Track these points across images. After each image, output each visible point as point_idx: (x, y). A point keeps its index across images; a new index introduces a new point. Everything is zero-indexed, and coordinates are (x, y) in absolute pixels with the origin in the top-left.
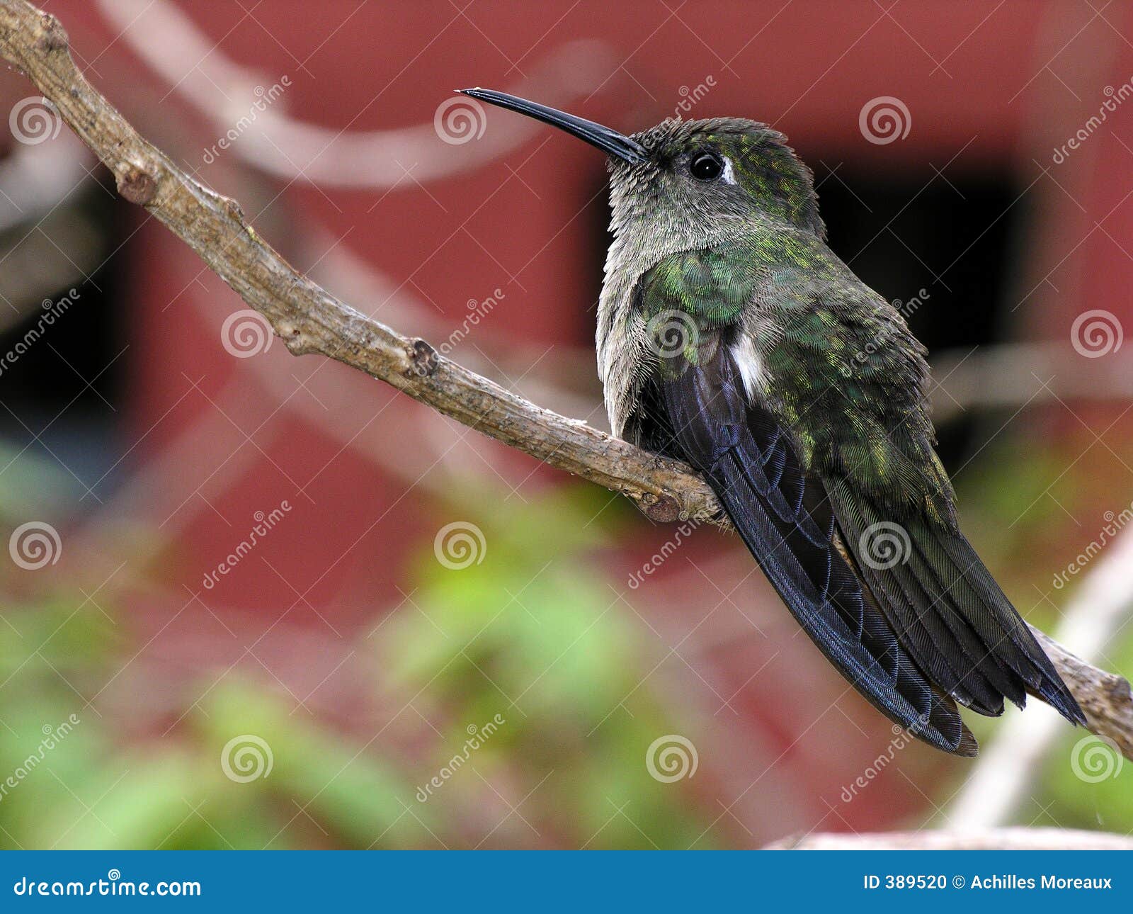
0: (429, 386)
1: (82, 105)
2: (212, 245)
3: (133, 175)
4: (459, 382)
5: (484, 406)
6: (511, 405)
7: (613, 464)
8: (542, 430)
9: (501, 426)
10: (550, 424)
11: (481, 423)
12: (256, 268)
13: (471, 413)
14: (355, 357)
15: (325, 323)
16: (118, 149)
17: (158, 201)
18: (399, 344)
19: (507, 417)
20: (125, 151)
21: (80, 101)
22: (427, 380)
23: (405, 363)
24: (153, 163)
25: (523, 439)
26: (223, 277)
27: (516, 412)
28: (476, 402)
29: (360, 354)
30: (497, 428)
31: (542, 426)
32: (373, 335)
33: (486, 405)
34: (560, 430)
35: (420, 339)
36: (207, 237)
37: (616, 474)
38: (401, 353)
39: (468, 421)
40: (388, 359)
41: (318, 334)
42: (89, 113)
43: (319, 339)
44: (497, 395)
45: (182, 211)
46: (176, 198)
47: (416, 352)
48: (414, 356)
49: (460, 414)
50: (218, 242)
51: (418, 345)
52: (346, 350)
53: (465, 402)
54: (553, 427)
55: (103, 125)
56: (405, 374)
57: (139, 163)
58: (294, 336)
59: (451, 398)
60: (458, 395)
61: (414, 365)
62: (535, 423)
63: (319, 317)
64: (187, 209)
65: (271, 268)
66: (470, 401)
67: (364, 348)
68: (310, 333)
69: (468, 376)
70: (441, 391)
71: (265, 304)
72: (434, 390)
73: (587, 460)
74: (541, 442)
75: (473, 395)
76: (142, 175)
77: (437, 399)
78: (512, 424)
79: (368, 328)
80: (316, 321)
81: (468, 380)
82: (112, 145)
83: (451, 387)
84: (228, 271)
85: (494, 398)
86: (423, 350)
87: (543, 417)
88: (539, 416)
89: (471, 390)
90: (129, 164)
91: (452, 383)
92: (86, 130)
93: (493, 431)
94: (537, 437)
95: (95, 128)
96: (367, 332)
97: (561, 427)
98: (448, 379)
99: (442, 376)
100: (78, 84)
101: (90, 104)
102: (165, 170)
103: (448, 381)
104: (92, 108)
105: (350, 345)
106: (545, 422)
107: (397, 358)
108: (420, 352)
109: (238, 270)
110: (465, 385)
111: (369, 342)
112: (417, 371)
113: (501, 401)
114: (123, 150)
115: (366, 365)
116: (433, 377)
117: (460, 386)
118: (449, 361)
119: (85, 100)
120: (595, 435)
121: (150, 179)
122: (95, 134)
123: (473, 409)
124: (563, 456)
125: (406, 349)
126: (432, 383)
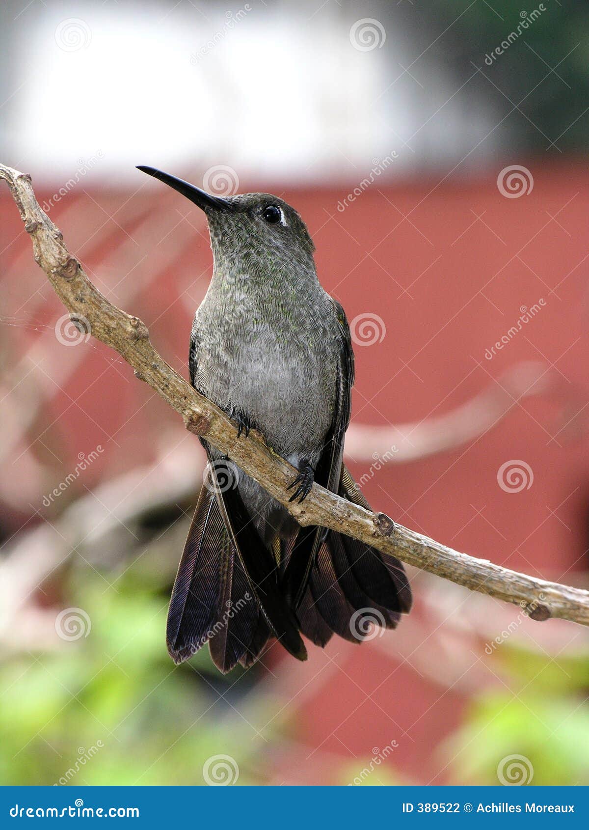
0: (389, 542)
1: (160, 374)
2: (247, 460)
3: (195, 417)
4: (407, 539)
5: (424, 554)
6: (441, 552)
7: (507, 587)
8: (461, 567)
9: (435, 566)
10: (466, 563)
11: (423, 565)
12: (275, 473)
13: (416, 558)
14: (340, 526)
15: (321, 506)
16: (184, 401)
17: (212, 433)
18: (369, 517)
19: (439, 560)
20: (189, 402)
21: (158, 372)
22: (387, 539)
23: (373, 529)
24: (207, 409)
25: (450, 573)
26: (255, 479)
27: (445, 556)
28: (419, 551)
29: (344, 524)
30: (433, 566)
31: (461, 564)
32: (352, 512)
33: (425, 553)
34: (473, 566)
35: (382, 513)
36: (244, 455)
37: (509, 593)
38: (369, 522)
39: (414, 563)
40: (362, 526)
41: (317, 513)
42: (164, 379)
43: (317, 516)
44: (432, 547)
45: (227, 439)
46: (223, 431)
47: (379, 522)
48: (378, 524)
49: (409, 559)
50: (251, 457)
51: (380, 517)
52: (335, 522)
53: (411, 552)
54: (468, 565)
55: (174, 386)
56: (374, 535)
57: (198, 410)
58: (301, 515)
59: (402, 549)
60: (407, 547)
61: (378, 530)
62: (457, 563)
63: (317, 502)
64: (230, 438)
65: (286, 473)
66: (415, 551)
67: (346, 520)
68: (312, 512)
69: (413, 535)
70: (396, 545)
71: (282, 495)
72: (392, 545)
73: (490, 585)
74: (461, 575)
75: (417, 547)
76: (200, 417)
77: (394, 550)
78: (442, 564)
79: (348, 508)
80: (315, 505)
81: (413, 537)
82: (180, 399)
83: (403, 542)
84: (258, 475)
85: (430, 548)
86: (384, 520)
87: (462, 559)
88: (459, 558)
89: (414, 543)
90: (192, 410)
91: (403, 540)
92: (163, 390)
93: (431, 569)
94: (458, 572)
95: (169, 388)
96: (348, 510)
97: (473, 565)
98: (400, 537)
99: (397, 536)
100: (156, 361)
101: (165, 374)
102: (214, 413)
103: (401, 539)
104: (166, 375)
105: (337, 519)
106: (463, 562)
107: (367, 525)
108: (382, 521)
109: (264, 475)
110: (411, 541)
111: (349, 516)
112: (380, 533)
113: (434, 549)
114: (187, 402)
115: (348, 531)
116: (391, 536)
117: (408, 541)
118: (400, 526)
119: (162, 371)
120: (494, 568)
121: (205, 420)
122: (169, 392)
123: (417, 556)
124: (476, 583)
125: (373, 520)
126: (391, 540)
